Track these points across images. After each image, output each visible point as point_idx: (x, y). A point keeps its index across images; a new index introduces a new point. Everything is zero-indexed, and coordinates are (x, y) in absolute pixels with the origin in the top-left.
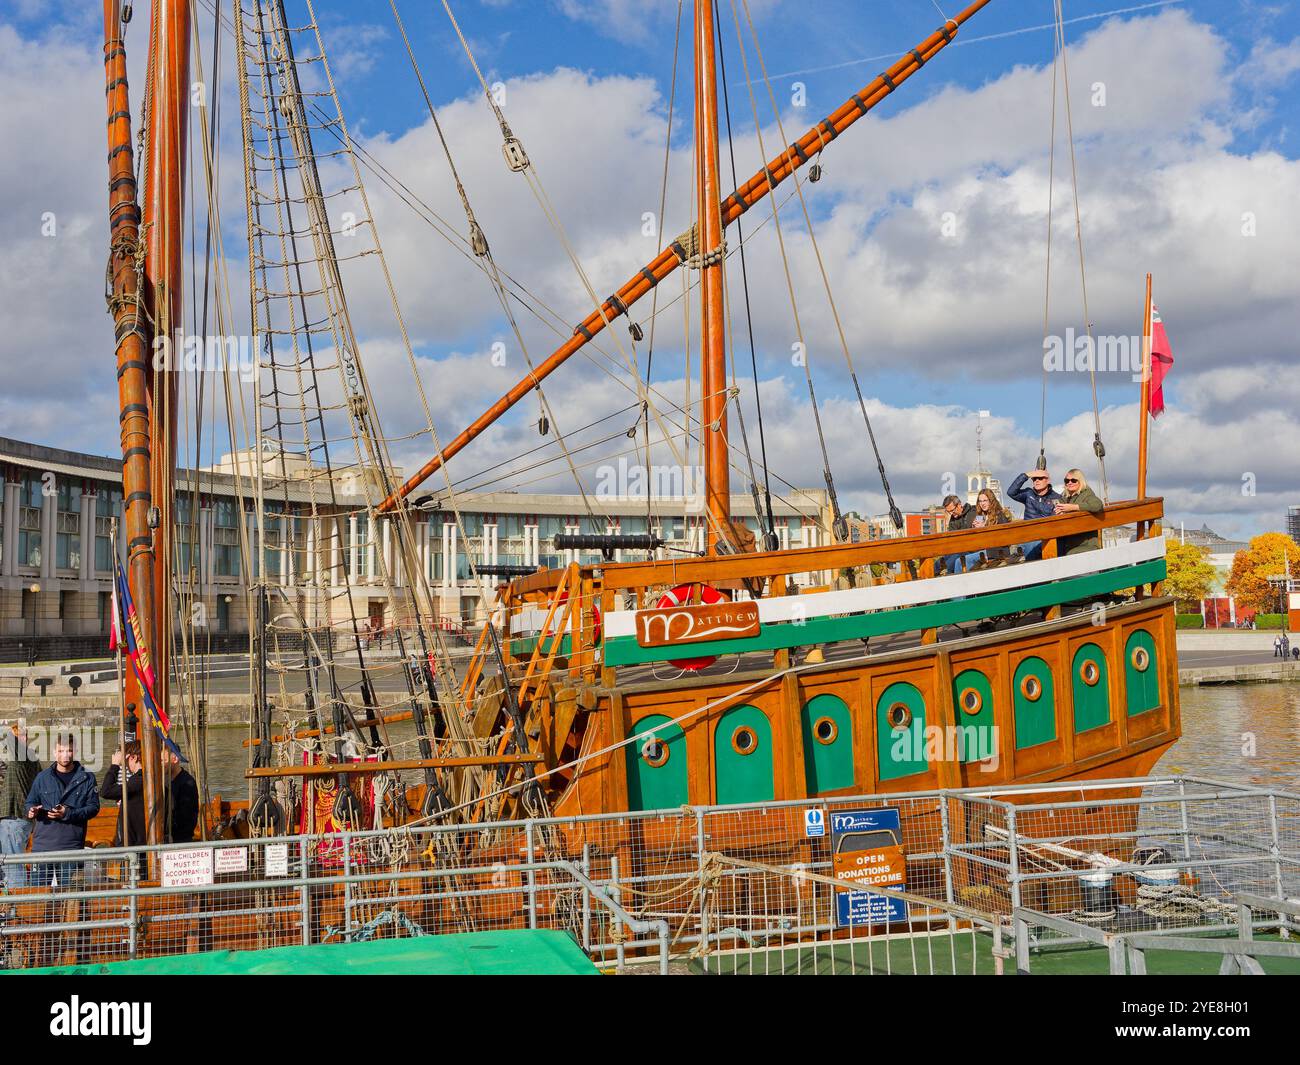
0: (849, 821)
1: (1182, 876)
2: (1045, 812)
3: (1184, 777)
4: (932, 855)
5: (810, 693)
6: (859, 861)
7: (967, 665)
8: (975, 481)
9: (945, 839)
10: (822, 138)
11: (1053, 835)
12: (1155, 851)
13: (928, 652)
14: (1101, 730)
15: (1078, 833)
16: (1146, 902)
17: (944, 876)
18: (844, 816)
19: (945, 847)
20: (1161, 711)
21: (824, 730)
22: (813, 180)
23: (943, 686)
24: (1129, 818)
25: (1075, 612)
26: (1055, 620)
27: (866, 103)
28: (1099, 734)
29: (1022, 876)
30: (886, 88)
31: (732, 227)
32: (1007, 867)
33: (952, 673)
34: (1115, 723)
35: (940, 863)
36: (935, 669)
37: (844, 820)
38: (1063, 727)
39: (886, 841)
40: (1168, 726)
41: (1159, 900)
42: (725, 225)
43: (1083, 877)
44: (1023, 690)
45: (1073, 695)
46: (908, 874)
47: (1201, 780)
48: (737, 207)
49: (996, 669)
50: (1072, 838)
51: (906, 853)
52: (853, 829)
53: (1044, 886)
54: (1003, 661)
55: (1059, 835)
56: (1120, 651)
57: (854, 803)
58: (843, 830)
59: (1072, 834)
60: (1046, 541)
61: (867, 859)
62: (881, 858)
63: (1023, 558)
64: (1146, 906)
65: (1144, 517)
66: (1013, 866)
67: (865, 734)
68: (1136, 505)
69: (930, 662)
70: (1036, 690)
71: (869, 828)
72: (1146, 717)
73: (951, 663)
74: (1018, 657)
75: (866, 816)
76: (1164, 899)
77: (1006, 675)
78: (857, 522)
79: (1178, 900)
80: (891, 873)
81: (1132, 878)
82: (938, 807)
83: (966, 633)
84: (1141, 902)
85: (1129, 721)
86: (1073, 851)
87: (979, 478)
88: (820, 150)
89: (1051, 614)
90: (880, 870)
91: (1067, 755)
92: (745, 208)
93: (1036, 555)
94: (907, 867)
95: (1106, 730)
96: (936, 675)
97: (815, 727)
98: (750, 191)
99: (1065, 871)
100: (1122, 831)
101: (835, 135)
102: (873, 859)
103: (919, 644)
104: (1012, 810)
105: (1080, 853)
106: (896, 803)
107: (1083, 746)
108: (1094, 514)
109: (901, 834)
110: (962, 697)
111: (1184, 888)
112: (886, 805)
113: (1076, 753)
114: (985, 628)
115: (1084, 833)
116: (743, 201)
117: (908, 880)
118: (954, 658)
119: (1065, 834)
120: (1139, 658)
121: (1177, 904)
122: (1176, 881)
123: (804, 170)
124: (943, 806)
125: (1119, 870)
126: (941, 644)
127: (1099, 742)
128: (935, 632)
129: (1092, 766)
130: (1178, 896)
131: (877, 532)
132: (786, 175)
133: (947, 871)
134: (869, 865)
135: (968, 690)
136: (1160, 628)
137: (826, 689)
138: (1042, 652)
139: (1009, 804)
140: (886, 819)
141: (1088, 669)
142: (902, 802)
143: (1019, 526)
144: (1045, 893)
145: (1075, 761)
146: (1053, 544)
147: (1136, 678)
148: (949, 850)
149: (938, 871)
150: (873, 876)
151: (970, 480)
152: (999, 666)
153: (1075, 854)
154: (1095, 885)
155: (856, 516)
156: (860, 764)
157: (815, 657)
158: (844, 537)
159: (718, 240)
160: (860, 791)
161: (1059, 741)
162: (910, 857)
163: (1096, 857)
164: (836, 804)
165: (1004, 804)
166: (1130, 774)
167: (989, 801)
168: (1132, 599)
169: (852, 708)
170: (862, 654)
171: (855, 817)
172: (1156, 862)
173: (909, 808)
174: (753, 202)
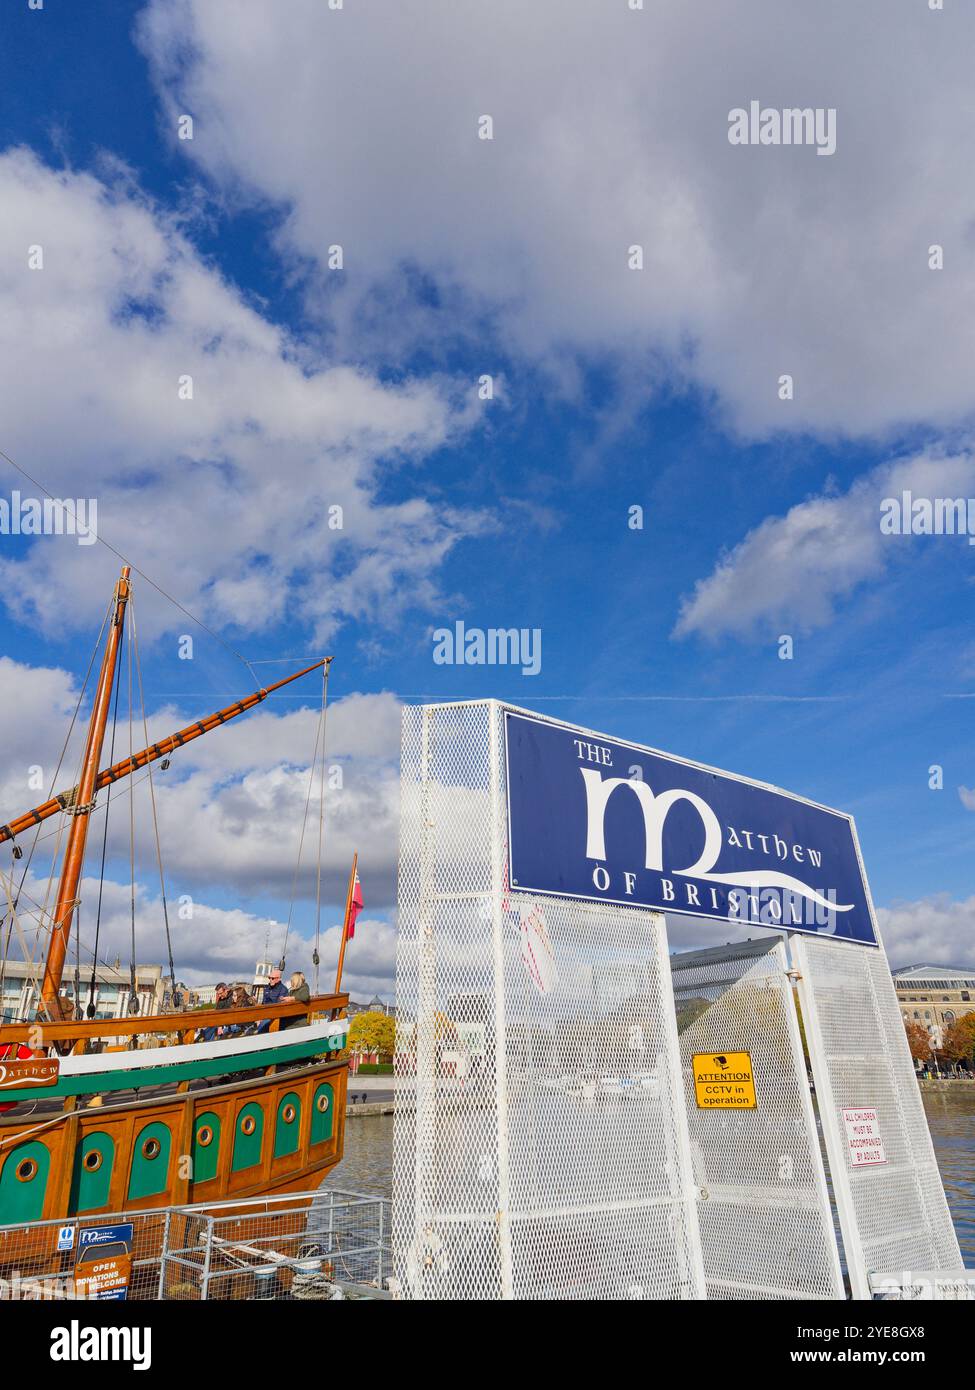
0: (93, 1236)
1: (323, 1265)
2: (234, 1222)
3: (334, 1190)
4: (152, 1260)
5: (86, 1131)
6: (96, 1269)
7: (206, 1109)
8: (261, 968)
9: (164, 1247)
10: (173, 744)
11: (242, 1239)
12: (313, 1246)
13: (180, 1099)
14: (291, 1155)
15: (259, 1237)
16: (297, 1287)
17: (158, 1278)
18: (91, 1232)
19: (164, 1253)
20: (331, 1141)
21: (92, 1160)
22: (163, 768)
23: (187, 1125)
24: (300, 1222)
25: (286, 1069)
26: (271, 1076)
27: (205, 728)
28: (289, 1160)
29: (212, 1274)
30: (219, 720)
31: (103, 791)
32: (202, 1267)
33: (194, 1115)
34: (301, 1150)
35: (155, 1268)
36: (183, 1112)
37: (90, 1235)
38: (265, 1155)
39: (120, 1250)
40: (335, 1152)
41: (306, 1285)
42: (97, 789)
43: (257, 1272)
44: (243, 1127)
45: (276, 1129)
46: (131, 1277)
47: (344, 1192)
48: (109, 778)
49: (226, 1111)
50: (256, 1240)
51: (133, 1260)
52: (96, 1243)
53: (230, 1281)
54: (231, 1105)
55: (246, 1239)
56: (311, 1099)
57: (100, 1220)
58: (88, 1243)
59: (255, 1237)
60: (273, 1020)
61: (102, 1267)
62: (113, 1265)
63: (256, 1032)
64: (297, 1291)
65: (335, 1007)
66: (206, 1267)
67: (122, 1163)
68: (332, 997)
69: (182, 1106)
70: (252, 1127)
71: (109, 1240)
72: (321, 1146)
73: (195, 1107)
74: (242, 1102)
75: (107, 1231)
76: (310, 1284)
77: (232, 1117)
78: (182, 991)
79: (317, 1284)
80: (118, 1277)
81: (291, 1269)
82: (163, 1221)
83: (210, 1084)
84: (294, 1288)
85: (311, 1148)
86: (255, 1250)
87: (264, 966)
88: (171, 751)
89: (269, 1071)
90: (111, 1275)
91: (265, 1176)
92: (114, 780)
93: (265, 1029)
94: (132, 1271)
95: (294, 1156)
96: (183, 1116)
97: (85, 1158)
98: (119, 769)
99: (247, 1267)
100: (289, 1233)
101: (182, 743)
102: (106, 1267)
103: (175, 1093)
104: (211, 1221)
105: (260, 1252)
106: (133, 1219)
107: (279, 1167)
108: (304, 1002)
109: (131, 1244)
110: (199, 1133)
111: (322, 1274)
112: (124, 1221)
113: (273, 1173)
114: (224, 1081)
115: (264, 1237)
116: (114, 775)
117: (131, 1283)
118: (198, 1103)
119: (251, 1238)
120: (322, 1103)
121: (318, 1288)
122: (319, 1270)
123: (159, 761)
124: (167, 1220)
125: (284, 1264)
126: (190, 1093)
127: (289, 1165)
128: (187, 1084)
129: (281, 1183)
130: (319, 1281)
131: (195, 998)
132: (146, 763)
133: (161, 1273)
134: (103, 1272)
135: (204, 1127)
136: (336, 1081)
137: (99, 1127)
138: (260, 1099)
139: (211, 1217)
140: (122, 1233)
141: (288, 1111)
142: (137, 1218)
143: (259, 1009)
144: (230, 1287)
145: (270, 1179)
146: (277, 1022)
147: (319, 1117)
148: (166, 1254)
149: (155, 1273)
150: (104, 1281)
151: (258, 967)
152: (228, 1110)
153: (256, 1252)
154: (264, 1277)
155: (182, 986)
156: (114, 1188)
157: (96, 1103)
158: (136, 1012)
159: (89, 798)
160: (110, 1209)
161: (262, 1166)
162: (136, 1263)
163: (271, 1254)
164: (86, 1221)
165: (207, 1217)
166: (306, 1189)
167: (198, 1215)
168: (323, 1061)
169: (117, 1142)
170: (132, 1100)
171: (99, 1232)
172: (312, 1255)
173: (142, 1222)
174: (120, 777)
